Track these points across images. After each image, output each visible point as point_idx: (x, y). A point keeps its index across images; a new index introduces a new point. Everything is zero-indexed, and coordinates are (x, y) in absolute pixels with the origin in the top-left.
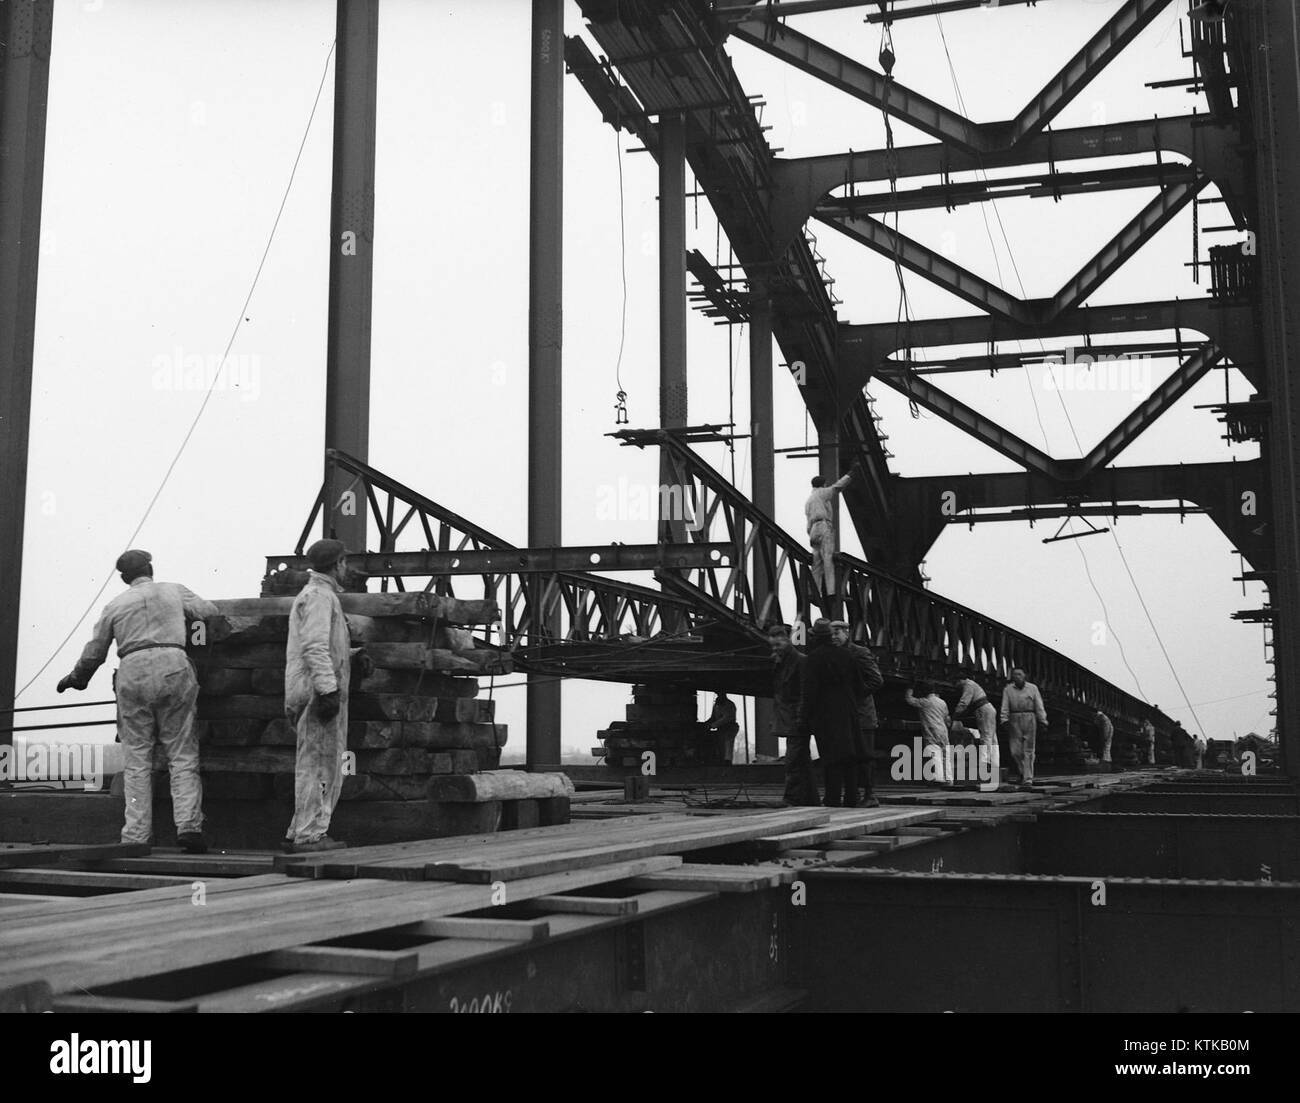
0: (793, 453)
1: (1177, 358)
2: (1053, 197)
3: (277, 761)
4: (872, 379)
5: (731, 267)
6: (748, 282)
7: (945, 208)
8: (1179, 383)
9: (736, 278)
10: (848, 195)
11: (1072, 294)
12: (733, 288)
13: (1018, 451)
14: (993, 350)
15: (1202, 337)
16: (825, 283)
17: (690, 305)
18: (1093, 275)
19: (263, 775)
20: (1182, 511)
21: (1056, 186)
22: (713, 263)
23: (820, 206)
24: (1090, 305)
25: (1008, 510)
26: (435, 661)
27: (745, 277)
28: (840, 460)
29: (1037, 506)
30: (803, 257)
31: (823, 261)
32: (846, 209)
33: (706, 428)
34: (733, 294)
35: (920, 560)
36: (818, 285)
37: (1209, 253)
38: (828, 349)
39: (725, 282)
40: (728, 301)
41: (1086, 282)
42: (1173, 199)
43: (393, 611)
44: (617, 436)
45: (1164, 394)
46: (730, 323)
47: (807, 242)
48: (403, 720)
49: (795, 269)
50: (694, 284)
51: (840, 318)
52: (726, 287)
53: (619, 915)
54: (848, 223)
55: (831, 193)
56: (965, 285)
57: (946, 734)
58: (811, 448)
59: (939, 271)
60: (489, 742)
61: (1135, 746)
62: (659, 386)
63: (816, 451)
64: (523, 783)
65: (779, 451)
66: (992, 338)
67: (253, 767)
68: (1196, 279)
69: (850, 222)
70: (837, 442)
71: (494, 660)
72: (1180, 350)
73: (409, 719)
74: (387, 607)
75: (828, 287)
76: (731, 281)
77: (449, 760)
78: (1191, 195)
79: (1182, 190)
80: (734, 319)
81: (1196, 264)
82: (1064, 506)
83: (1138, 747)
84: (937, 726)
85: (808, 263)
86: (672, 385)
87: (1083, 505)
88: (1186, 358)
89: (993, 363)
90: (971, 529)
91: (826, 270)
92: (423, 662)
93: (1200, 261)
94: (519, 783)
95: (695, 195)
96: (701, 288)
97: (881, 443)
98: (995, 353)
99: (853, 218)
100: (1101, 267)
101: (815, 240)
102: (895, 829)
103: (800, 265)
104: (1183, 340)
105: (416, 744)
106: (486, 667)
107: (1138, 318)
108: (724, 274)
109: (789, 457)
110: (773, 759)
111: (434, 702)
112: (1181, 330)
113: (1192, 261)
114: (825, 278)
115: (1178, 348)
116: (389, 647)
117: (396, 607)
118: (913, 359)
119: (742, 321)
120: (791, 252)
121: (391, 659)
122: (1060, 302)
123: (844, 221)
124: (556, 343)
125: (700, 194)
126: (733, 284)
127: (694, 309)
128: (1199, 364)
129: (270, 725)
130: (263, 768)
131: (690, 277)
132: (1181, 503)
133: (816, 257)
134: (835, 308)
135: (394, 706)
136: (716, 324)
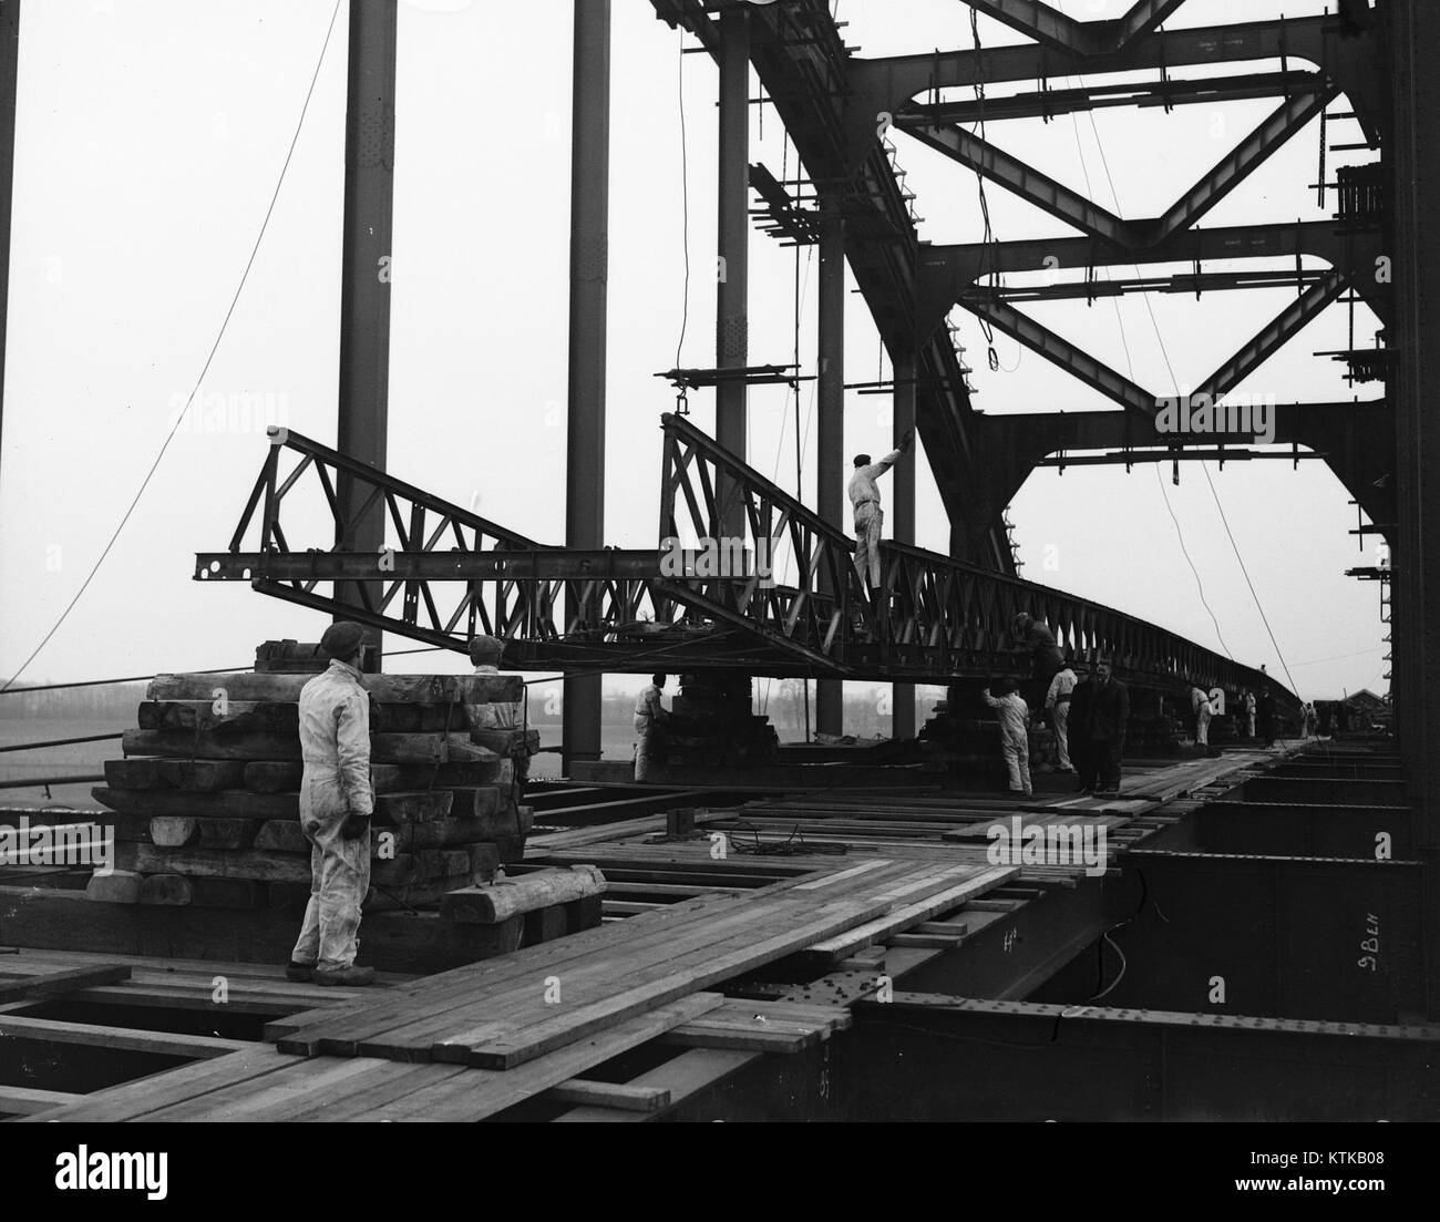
0: (865, 389)
1: (1296, 288)
2: (1163, 107)
3: (273, 867)
4: (956, 306)
5: (799, 182)
6: (818, 199)
7: (1042, 118)
8: (1298, 315)
9: (806, 196)
10: (933, 102)
11: (1182, 216)
12: (801, 207)
13: (1116, 388)
14: (1091, 276)
15: (1326, 265)
16: (905, 199)
17: (752, 224)
18: (1206, 194)
19: (256, 881)
20: (1296, 456)
21: (1167, 95)
22: (779, 178)
23: (901, 114)
24: (1201, 227)
25: (1102, 452)
26: (451, 752)
27: (816, 194)
28: (917, 398)
29: (1135, 449)
30: (880, 168)
31: (904, 173)
32: (929, 117)
33: (768, 368)
34: (801, 212)
35: (1005, 506)
36: (897, 201)
37: (1337, 174)
38: (906, 271)
39: (793, 199)
40: (795, 220)
41: (1198, 201)
42: (1299, 110)
43: (403, 698)
44: (668, 376)
45: (1281, 327)
46: (797, 244)
47: (885, 153)
48: (415, 822)
49: (873, 187)
50: (757, 201)
51: (921, 238)
52: (794, 204)
53: (649, 1112)
54: (932, 133)
55: (913, 99)
56: (1062, 204)
57: (1026, 738)
58: (885, 384)
59: (1033, 187)
60: (512, 830)
61: (1234, 717)
62: (716, 320)
63: (891, 387)
64: (548, 888)
65: (849, 387)
66: (1091, 262)
67: (247, 873)
68: (1321, 203)
69: (935, 132)
70: (914, 377)
71: (518, 741)
72: (1300, 279)
73: (421, 820)
74: (396, 694)
75: (908, 204)
76: (799, 198)
77: (467, 858)
78: (1319, 106)
79: (1309, 100)
80: (802, 240)
81: (1321, 186)
82: (1166, 448)
83: (1237, 718)
84: (1016, 729)
85: (886, 177)
86: (730, 318)
87: (1186, 448)
88: (1306, 288)
89: (1091, 290)
90: (1061, 474)
91: (906, 185)
92: (438, 756)
93: (1326, 182)
94: (543, 890)
95: (759, 101)
96: (765, 206)
97: (964, 376)
98: (1093, 280)
99: (937, 127)
100: (1216, 185)
101: (894, 151)
102: (963, 904)
103: (878, 183)
104: (1305, 267)
105: (429, 846)
106: (509, 750)
107: (1254, 243)
108: (791, 191)
109: (860, 392)
110: (834, 738)
111: (449, 797)
112: (1302, 256)
113: (1317, 183)
114: (905, 193)
115: (1298, 277)
116: (399, 739)
117: (407, 693)
118: (1001, 285)
119: (810, 243)
120: (866, 165)
121: (400, 753)
122: (1167, 225)
123: (927, 130)
124: (600, 278)
125: (766, 100)
126: (802, 202)
127: (757, 228)
128: (1321, 295)
129: (264, 828)
130: (256, 875)
131: (753, 193)
132: (1295, 448)
133: (895, 170)
134: (915, 227)
135: (403, 809)
136: (782, 245)
